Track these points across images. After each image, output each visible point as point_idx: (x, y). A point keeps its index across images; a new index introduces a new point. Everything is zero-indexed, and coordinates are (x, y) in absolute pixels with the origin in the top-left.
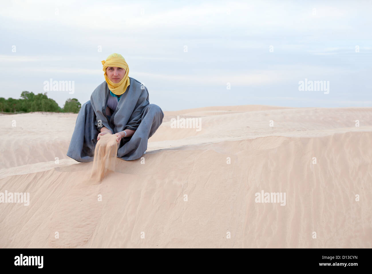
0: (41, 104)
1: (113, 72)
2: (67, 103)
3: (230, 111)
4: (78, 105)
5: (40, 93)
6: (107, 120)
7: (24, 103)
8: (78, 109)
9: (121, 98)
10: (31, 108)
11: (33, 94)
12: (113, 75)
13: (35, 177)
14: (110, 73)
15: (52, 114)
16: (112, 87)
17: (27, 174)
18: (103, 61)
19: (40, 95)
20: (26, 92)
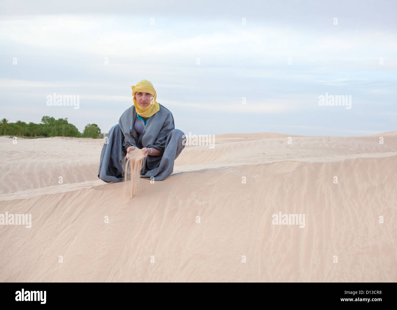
0: (61, 129)
1: (142, 96)
2: (87, 129)
3: (247, 138)
4: (98, 130)
5: (61, 118)
6: (135, 141)
7: (44, 128)
8: (98, 134)
9: (147, 121)
10: (52, 132)
11: (54, 119)
12: (141, 99)
13: (64, 197)
14: (138, 98)
15: (71, 139)
16: (139, 110)
17: (56, 194)
18: (133, 86)
19: (61, 120)
20: (47, 117)
